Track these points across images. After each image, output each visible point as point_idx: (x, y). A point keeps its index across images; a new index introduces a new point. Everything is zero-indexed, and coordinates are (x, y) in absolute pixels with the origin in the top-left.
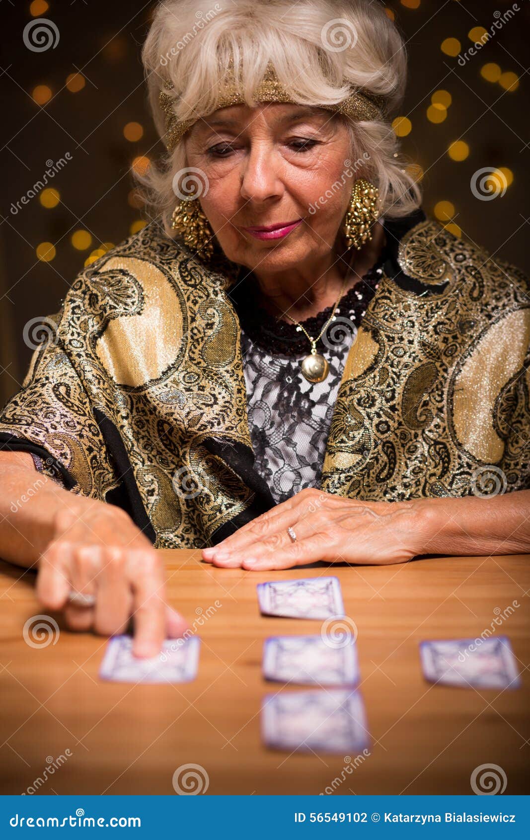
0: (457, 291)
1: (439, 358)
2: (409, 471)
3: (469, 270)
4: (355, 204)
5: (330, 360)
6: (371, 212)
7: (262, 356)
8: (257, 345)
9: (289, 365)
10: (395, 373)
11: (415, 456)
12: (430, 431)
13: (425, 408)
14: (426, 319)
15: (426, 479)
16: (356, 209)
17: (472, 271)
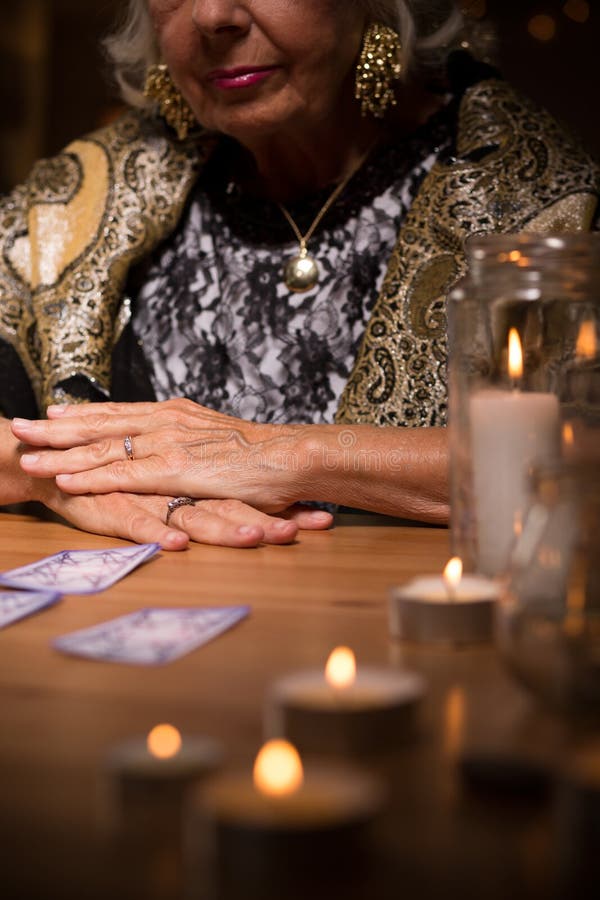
0: (501, 165)
1: (459, 249)
2: (413, 393)
3: (533, 143)
4: (366, 55)
5: (327, 252)
6: (387, 64)
7: (236, 248)
8: (233, 233)
9: (268, 259)
10: (402, 263)
11: (420, 374)
12: (443, 343)
13: (436, 310)
14: (442, 195)
15: (434, 412)
16: (367, 60)
17: (536, 145)
